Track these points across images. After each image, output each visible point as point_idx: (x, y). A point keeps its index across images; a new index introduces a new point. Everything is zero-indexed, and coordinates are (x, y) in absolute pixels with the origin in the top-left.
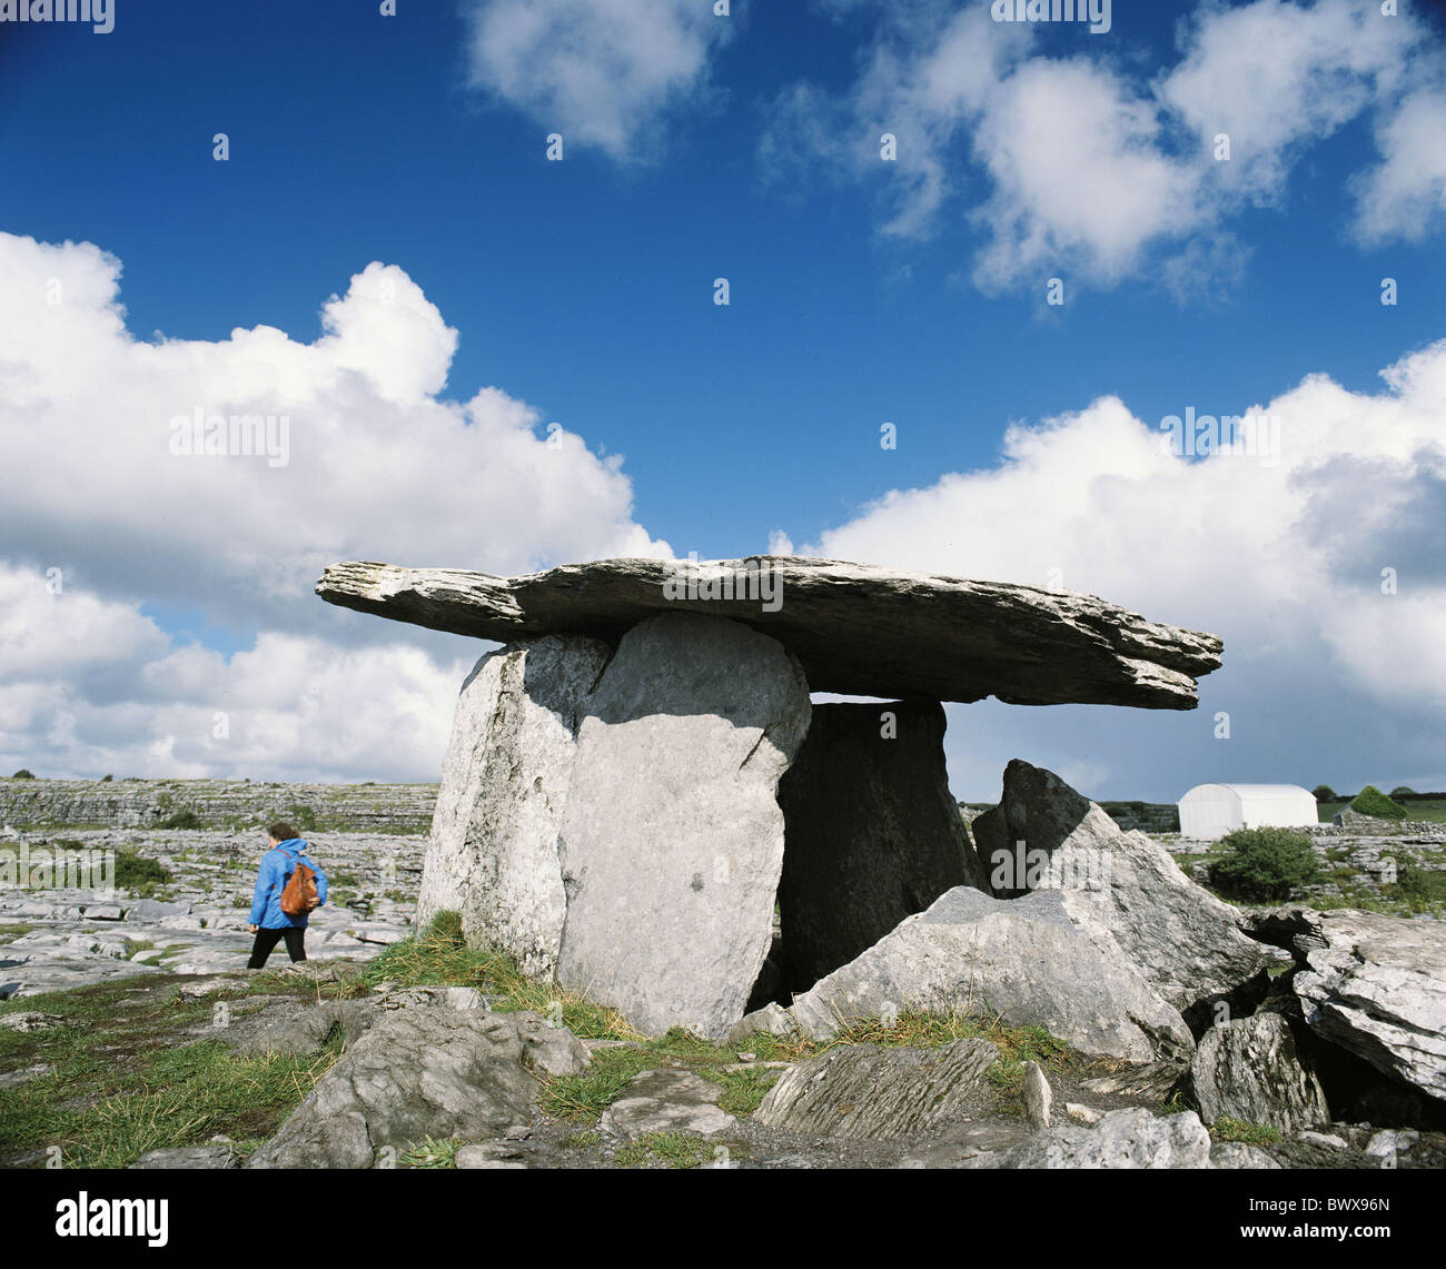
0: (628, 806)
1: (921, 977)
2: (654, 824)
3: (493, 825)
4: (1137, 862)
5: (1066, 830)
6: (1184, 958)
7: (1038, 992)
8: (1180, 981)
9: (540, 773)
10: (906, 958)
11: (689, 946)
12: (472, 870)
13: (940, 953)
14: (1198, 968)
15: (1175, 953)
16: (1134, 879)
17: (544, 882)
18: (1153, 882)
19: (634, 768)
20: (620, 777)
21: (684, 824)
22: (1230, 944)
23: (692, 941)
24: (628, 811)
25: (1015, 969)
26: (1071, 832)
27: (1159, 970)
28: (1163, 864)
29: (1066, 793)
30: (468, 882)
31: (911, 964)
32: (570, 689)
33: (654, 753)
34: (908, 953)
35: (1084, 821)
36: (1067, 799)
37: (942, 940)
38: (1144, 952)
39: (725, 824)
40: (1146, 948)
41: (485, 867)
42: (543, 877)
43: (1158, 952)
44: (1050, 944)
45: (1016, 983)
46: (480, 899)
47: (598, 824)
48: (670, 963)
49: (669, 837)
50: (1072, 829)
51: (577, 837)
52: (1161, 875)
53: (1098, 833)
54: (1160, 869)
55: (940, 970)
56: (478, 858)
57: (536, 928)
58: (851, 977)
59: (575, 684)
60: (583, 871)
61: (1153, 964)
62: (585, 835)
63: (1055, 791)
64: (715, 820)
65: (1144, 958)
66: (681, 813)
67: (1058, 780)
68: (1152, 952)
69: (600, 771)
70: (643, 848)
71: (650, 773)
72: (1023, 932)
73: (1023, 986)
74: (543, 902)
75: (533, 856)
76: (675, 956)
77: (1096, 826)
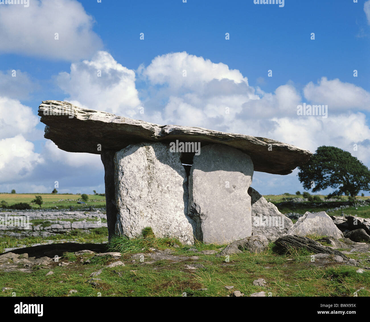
0: (216, 195)
1: (308, 229)
2: (225, 200)
3: (156, 201)
4: (270, 209)
5: (254, 202)
6: (277, 230)
7: (325, 229)
8: (275, 235)
9: (168, 185)
10: (306, 225)
11: (244, 228)
12: (152, 214)
13: (310, 224)
14: (280, 232)
15: (275, 229)
16: (268, 213)
17: (180, 217)
18: (273, 214)
19: (216, 185)
20: (212, 188)
21: (233, 200)
22: (288, 226)
23: (245, 227)
24: (217, 197)
25: (321, 226)
26: (255, 202)
27: (271, 234)
28: (276, 210)
29: (257, 193)
30: (151, 218)
31: (306, 226)
32: (173, 161)
33: (221, 182)
34: (306, 224)
35: (260, 199)
36: (256, 194)
37: (310, 221)
38: (268, 230)
39: (245, 200)
40: (269, 229)
41: (156, 214)
42: (179, 215)
43: (272, 229)
44: (326, 221)
45: (321, 228)
46: (157, 223)
47: (208, 200)
48: (240, 233)
49: (230, 203)
50: (256, 201)
51: (202, 204)
52: (276, 212)
53: (263, 203)
54: (275, 211)
55: (311, 227)
56: (152, 211)
57: (181, 229)
58: (298, 229)
59: (174, 159)
60: (207, 212)
61: (270, 232)
62: (205, 203)
63: (254, 192)
64: (241, 199)
65: (268, 231)
66: (232, 197)
67: (254, 190)
68: (270, 230)
69: (205, 186)
70: (224, 206)
71: (221, 187)
72: (321, 219)
73: (322, 229)
74: (181, 222)
75: (173, 210)
76: (241, 231)
77: (262, 201)
